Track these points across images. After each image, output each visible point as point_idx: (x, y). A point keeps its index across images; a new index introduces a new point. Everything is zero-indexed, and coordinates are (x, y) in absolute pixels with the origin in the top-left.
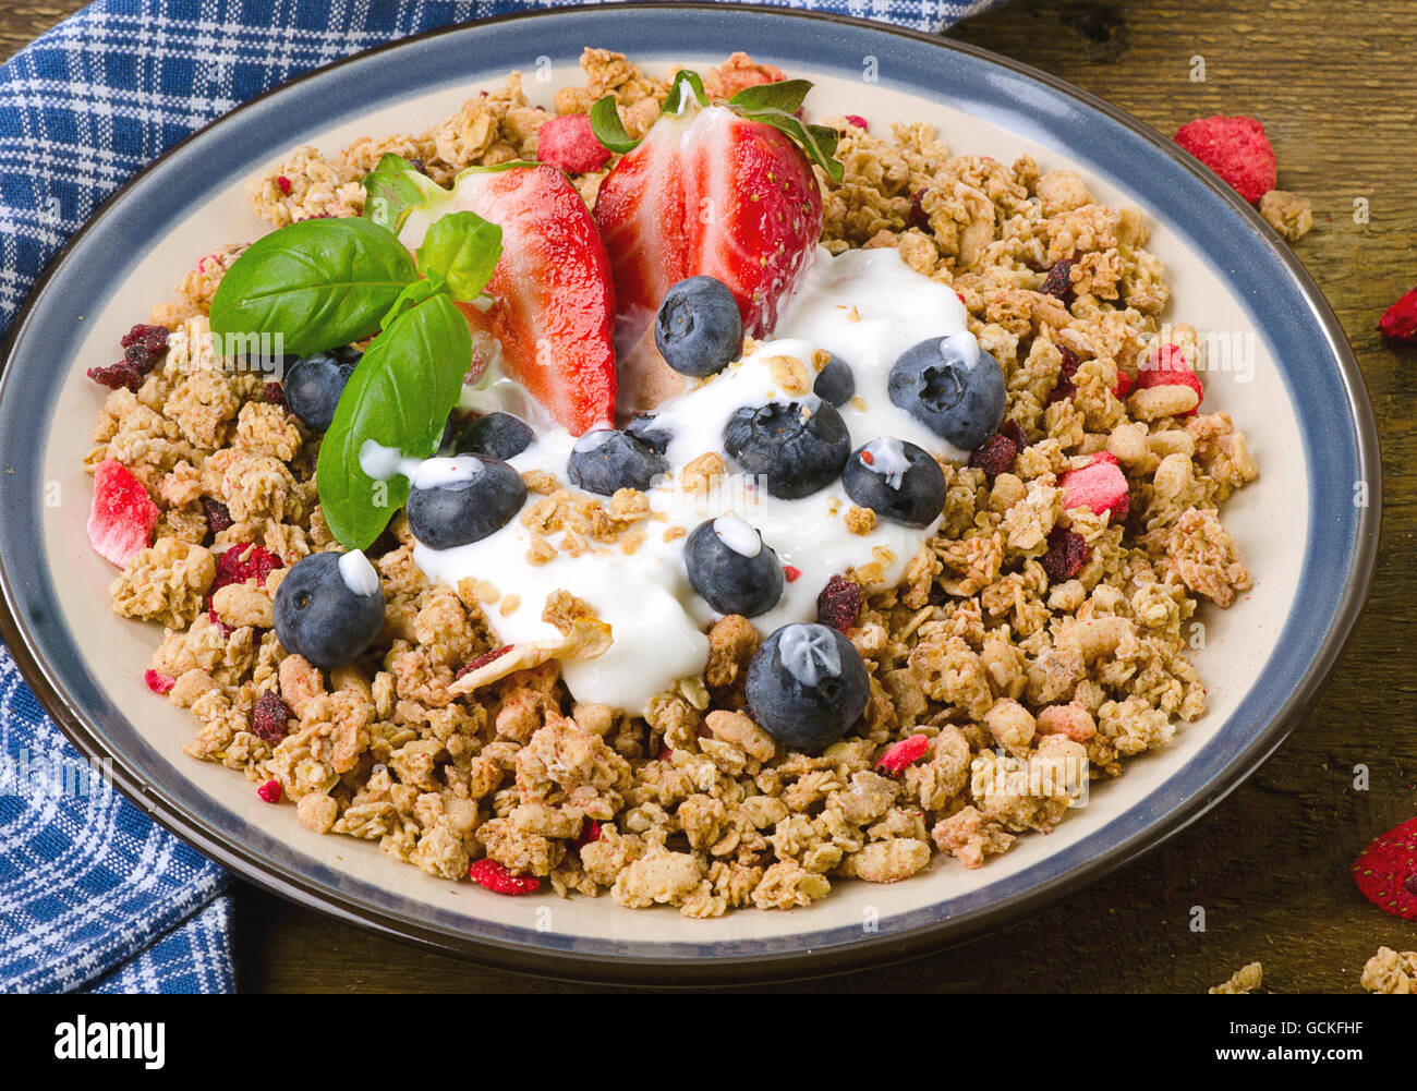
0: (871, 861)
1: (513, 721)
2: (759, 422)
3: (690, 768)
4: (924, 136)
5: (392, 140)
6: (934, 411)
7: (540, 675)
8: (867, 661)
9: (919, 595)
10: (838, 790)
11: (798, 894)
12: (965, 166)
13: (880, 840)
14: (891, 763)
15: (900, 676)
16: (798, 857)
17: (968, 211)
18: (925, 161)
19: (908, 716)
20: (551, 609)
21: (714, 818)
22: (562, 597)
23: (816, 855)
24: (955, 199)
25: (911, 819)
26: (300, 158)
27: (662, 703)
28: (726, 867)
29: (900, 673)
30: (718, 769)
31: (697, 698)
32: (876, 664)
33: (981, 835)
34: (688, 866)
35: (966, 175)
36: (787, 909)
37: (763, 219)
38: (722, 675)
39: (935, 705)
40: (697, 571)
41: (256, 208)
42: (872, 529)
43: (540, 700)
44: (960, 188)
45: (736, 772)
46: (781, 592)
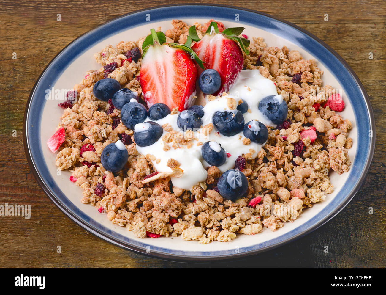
0: (247, 230)
1: (158, 191)
2: (222, 116)
3: (201, 205)
4: (261, 41)
5: (129, 43)
6: (270, 113)
7: (165, 180)
8: (247, 177)
9: (260, 161)
10: (238, 212)
11: (228, 238)
12: (271, 49)
13: (249, 224)
14: (252, 204)
15: (255, 182)
16: (228, 228)
17: (272, 61)
18: (260, 47)
19: (257, 192)
20: (169, 163)
21: (206, 218)
22: (172, 160)
23: (233, 228)
24: (268, 58)
25: (257, 218)
26: (107, 48)
27: (195, 188)
28: (210, 231)
29: (255, 181)
30: (208, 205)
31: (204, 187)
32: (249, 178)
33: (276, 223)
34: (200, 231)
35: (272, 52)
36: (225, 242)
37: (228, 66)
38: (210, 181)
39: (264, 189)
40: (205, 155)
41: (97, 61)
42: (249, 143)
43: (165, 186)
44: (270, 55)
45: (212, 206)
46: (226, 159)
